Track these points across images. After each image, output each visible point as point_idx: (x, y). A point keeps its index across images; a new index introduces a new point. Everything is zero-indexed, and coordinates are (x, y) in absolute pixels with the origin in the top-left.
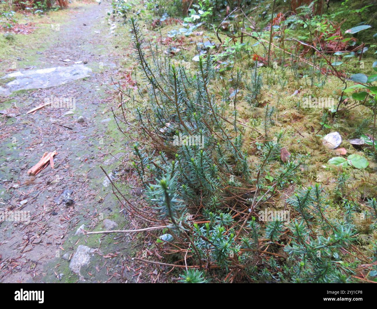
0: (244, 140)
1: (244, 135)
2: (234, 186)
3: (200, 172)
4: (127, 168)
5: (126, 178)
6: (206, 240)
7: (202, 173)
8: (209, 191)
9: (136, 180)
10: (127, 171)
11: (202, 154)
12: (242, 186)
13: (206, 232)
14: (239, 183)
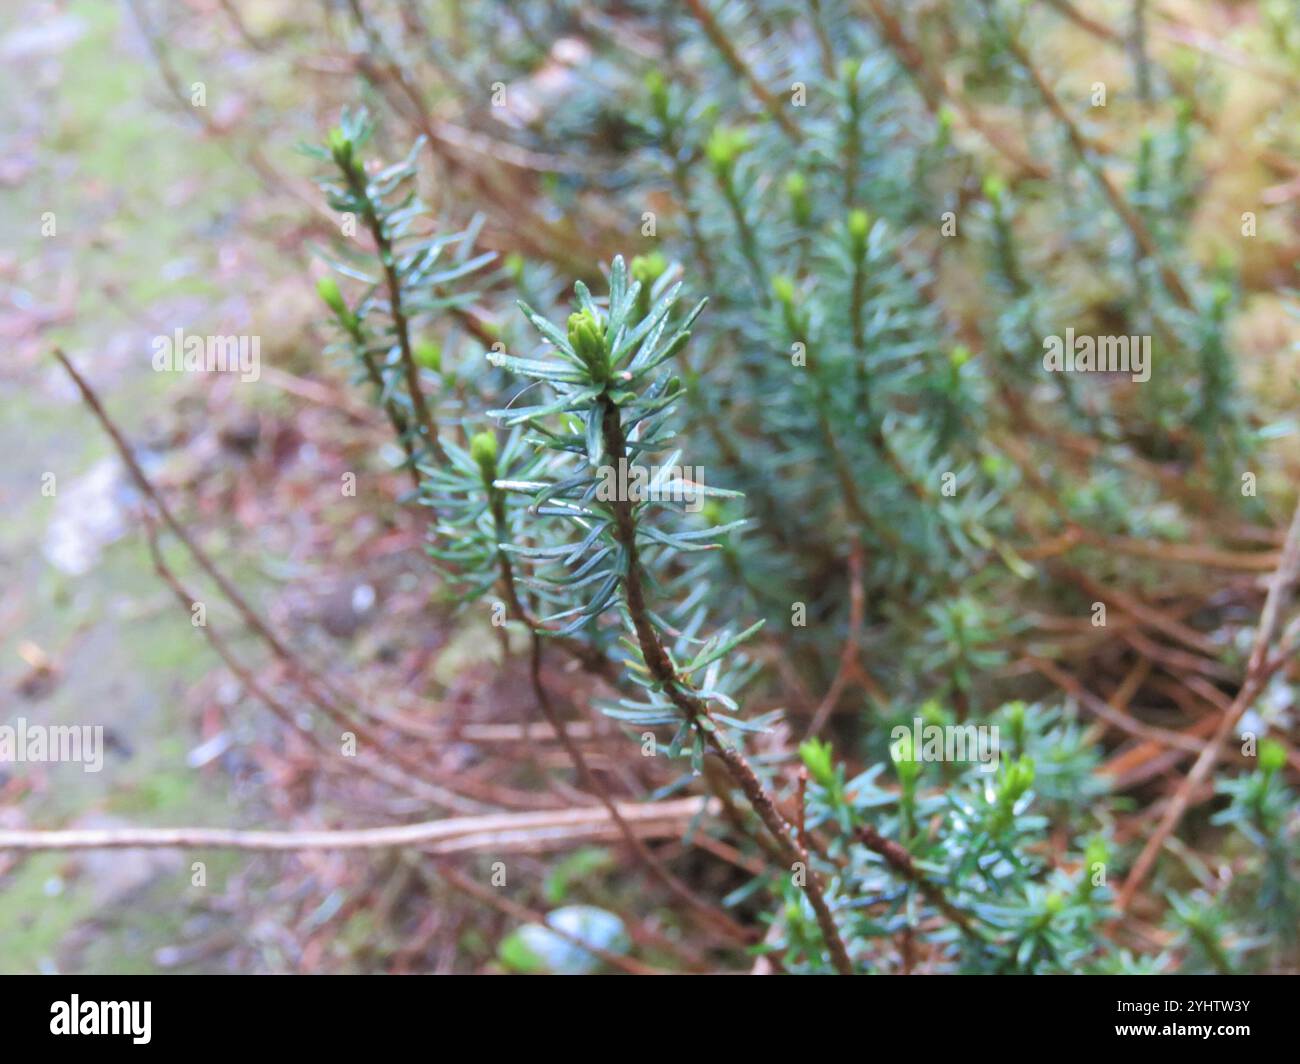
0: (1212, 173)
1: (1210, 125)
2: (1123, 530)
3: (843, 400)
4: (234, 419)
5: (229, 501)
6: (897, 865)
7: (862, 402)
8: (919, 561)
9: (316, 517)
10: (239, 443)
11: (859, 251)
12: (1190, 540)
13: (891, 809)
14: (1167, 517)
